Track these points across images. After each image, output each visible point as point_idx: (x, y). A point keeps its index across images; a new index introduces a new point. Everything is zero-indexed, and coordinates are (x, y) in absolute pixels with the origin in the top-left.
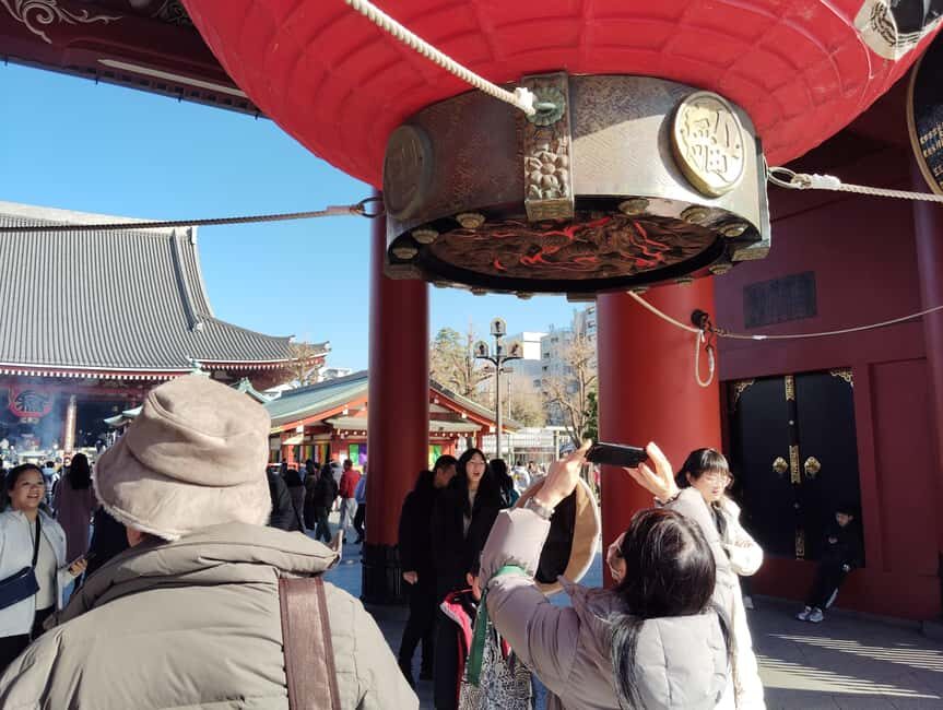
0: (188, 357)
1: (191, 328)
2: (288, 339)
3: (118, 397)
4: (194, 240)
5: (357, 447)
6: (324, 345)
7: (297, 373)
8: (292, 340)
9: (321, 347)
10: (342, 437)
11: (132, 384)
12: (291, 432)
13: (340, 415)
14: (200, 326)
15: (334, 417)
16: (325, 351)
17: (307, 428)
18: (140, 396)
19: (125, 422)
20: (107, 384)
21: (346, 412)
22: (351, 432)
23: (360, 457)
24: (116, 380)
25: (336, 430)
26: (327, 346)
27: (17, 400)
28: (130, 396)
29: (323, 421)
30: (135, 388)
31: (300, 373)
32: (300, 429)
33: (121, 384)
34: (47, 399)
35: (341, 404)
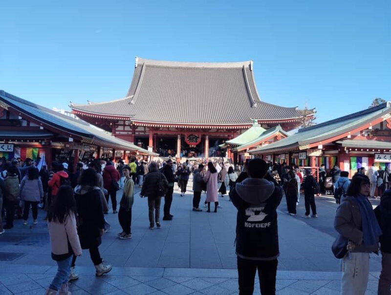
0: (251, 119)
1: (252, 106)
2: (295, 108)
3: (224, 136)
4: (252, 69)
5: (355, 159)
6: (313, 110)
7: (302, 122)
8: (297, 109)
9: (312, 111)
10: (347, 152)
11: (229, 131)
12: (315, 149)
13: (346, 138)
14: (255, 105)
15: (341, 140)
16: (313, 113)
17: (324, 146)
18: (232, 136)
19: (226, 146)
20: (220, 131)
21: (349, 137)
22: (353, 149)
23: (358, 165)
24: (223, 129)
25: (344, 148)
26: (314, 111)
27: (188, 138)
28: (229, 136)
29: (334, 142)
30: (231, 132)
31: (304, 122)
32: (320, 147)
33: (225, 131)
34: (198, 138)
35: (346, 131)
